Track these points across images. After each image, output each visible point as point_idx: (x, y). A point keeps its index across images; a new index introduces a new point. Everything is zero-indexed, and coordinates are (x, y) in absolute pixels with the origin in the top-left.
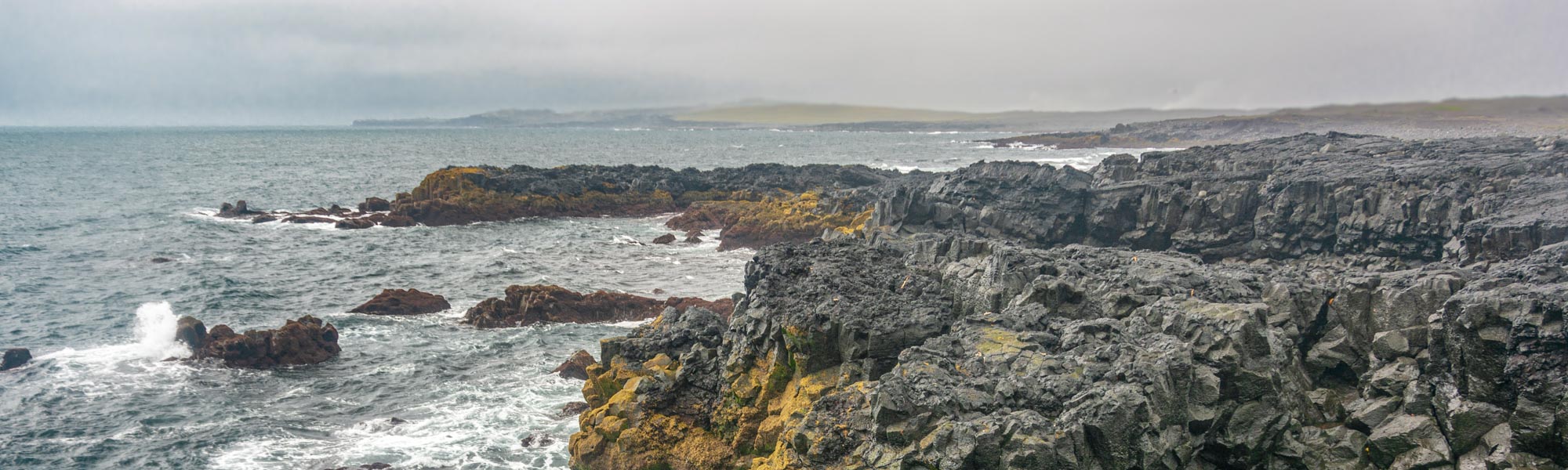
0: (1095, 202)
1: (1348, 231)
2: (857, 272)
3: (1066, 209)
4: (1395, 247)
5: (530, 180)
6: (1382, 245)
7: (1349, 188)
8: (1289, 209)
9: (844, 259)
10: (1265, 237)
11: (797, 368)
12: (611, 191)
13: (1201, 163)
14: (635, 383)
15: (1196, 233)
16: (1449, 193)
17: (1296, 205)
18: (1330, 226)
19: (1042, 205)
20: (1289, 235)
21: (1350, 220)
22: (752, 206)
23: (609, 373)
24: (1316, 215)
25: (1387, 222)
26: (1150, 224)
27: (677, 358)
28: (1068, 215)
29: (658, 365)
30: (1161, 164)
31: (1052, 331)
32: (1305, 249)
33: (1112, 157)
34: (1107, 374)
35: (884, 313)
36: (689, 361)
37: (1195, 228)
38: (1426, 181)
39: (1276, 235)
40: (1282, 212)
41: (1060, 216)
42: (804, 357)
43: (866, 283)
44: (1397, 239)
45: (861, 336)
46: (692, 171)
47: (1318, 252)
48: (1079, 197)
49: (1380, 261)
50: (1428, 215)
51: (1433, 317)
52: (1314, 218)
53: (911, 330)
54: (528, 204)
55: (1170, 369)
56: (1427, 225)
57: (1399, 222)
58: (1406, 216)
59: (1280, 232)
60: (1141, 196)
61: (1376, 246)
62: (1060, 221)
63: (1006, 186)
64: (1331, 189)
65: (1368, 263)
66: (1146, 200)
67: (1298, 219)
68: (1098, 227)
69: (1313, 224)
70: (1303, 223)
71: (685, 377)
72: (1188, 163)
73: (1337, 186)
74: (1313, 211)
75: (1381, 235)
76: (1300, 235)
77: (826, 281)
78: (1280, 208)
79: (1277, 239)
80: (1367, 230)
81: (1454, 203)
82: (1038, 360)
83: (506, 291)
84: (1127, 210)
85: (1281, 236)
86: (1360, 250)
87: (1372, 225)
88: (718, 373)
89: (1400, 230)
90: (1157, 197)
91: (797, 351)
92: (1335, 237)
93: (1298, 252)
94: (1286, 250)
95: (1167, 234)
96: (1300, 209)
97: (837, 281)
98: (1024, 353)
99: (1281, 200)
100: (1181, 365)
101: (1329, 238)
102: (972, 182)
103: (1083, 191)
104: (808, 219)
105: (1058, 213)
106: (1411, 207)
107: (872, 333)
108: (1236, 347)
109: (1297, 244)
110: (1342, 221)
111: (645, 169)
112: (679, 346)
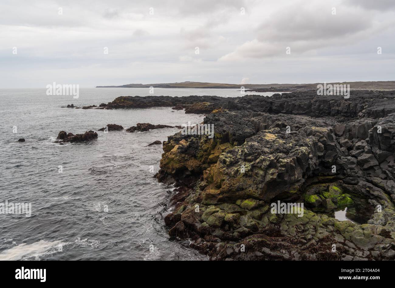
0: (274, 104)
1: (334, 111)
2: (231, 120)
3: (267, 105)
4: (345, 114)
5: (140, 99)
6: (342, 114)
7: (333, 101)
8: (319, 106)
9: (227, 117)
10: (314, 112)
11: (218, 143)
12: (158, 102)
13: (295, 96)
14: (177, 146)
15: (298, 111)
16: (357, 102)
17: (321, 105)
18: (329, 110)
19: (262, 105)
20: (320, 112)
21: (334, 108)
22: (191, 105)
23: (170, 144)
24: (326, 107)
25: (343, 109)
26: (287, 109)
27: (187, 140)
28: (268, 107)
29: (183, 142)
30: (286, 96)
31: (282, 134)
32: (324, 115)
33: (275, 94)
34: (298, 144)
35: (239, 130)
36: (191, 141)
37: (297, 110)
38: (351, 100)
39: (317, 112)
40: (318, 106)
41: (266, 107)
42: (220, 140)
43: (234, 123)
44: (346, 112)
45: (234, 135)
46: (177, 97)
47: (327, 116)
48: (270, 103)
49: (342, 118)
50: (353, 107)
51: (370, 131)
52: (325, 108)
53: (246, 134)
54: (139, 104)
55: (313, 143)
56: (352, 109)
57: (346, 109)
58: (347, 107)
59: (318, 111)
60: (285, 103)
61: (340, 114)
62: (266, 108)
63: (253, 101)
64: (329, 101)
65: (339, 118)
66: (286, 103)
67: (322, 108)
68: (275, 110)
69: (325, 109)
70: (323, 109)
71: (189, 145)
72: (293, 95)
73: (330, 101)
74: (325, 106)
75: (341, 112)
76: (322, 112)
77: (224, 122)
78: (317, 106)
79: (317, 113)
80: (338, 111)
81: (358, 105)
82: (281, 141)
83: (137, 125)
84: (281, 106)
85: (318, 112)
86: (337, 115)
87: (339, 109)
88: (198, 144)
89: (346, 110)
90: (288, 103)
91: (218, 139)
92: (331, 112)
93: (322, 115)
94: (319, 115)
95: (291, 111)
96: (322, 106)
97: (227, 122)
98: (277, 139)
99: (317, 104)
100: (316, 142)
101: (329, 112)
102: (245, 100)
103: (271, 102)
104: (205, 108)
105: (265, 106)
106: (348, 105)
107: (237, 134)
108: (326, 138)
109: (322, 114)
110: (332, 108)
111: (166, 97)
112: (187, 137)
